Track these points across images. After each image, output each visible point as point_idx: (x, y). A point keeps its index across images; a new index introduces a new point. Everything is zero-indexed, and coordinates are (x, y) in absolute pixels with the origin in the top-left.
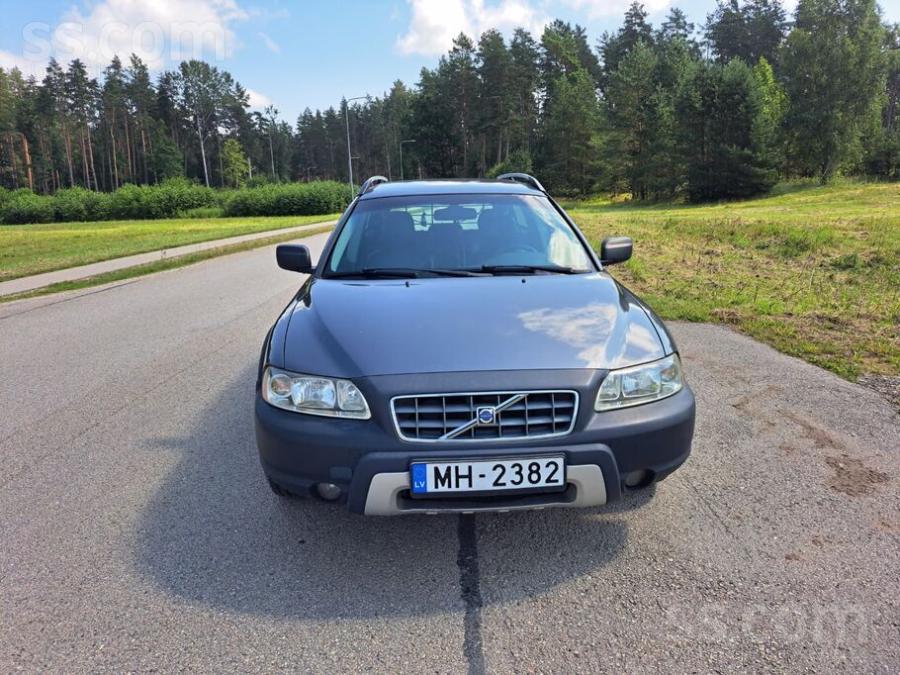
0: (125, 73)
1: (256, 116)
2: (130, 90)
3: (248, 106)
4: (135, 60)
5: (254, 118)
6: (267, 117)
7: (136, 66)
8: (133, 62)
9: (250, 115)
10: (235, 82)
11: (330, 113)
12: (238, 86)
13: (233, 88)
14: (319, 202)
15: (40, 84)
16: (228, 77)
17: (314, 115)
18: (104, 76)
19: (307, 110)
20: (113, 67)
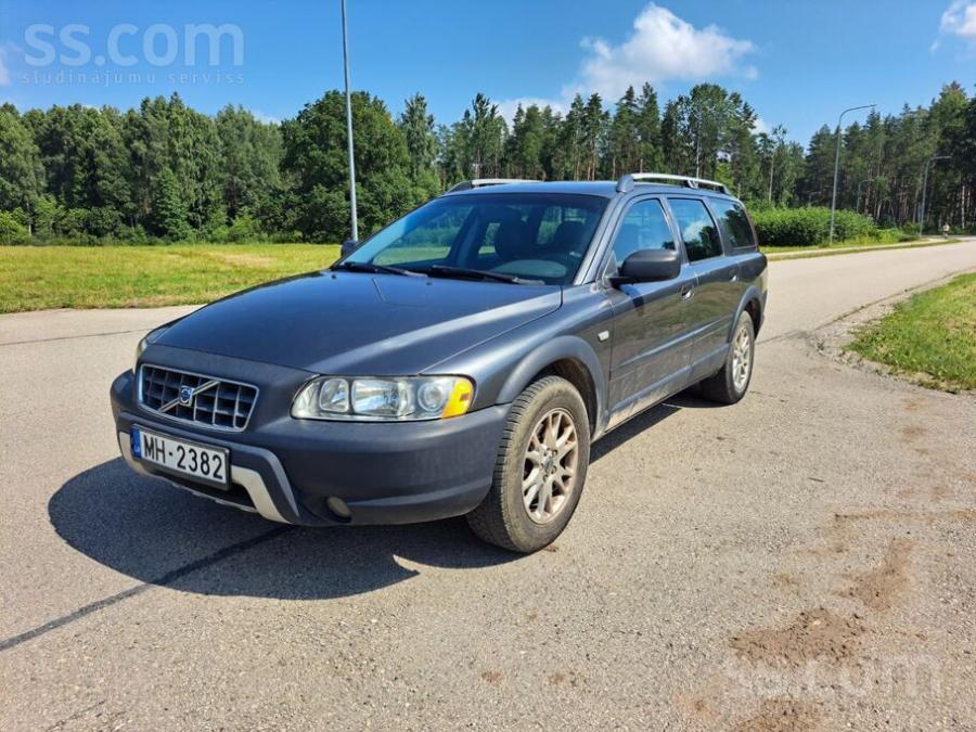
0: (636, 103)
1: (760, 138)
2: (638, 120)
3: (753, 127)
4: (647, 90)
5: (758, 140)
6: (774, 138)
7: (646, 95)
8: (645, 91)
9: (755, 137)
10: (743, 103)
11: (854, 129)
12: (746, 106)
13: (740, 110)
14: (802, 231)
15: (564, 119)
16: (736, 98)
17: (832, 132)
18: (616, 107)
19: (825, 128)
20: (626, 98)
